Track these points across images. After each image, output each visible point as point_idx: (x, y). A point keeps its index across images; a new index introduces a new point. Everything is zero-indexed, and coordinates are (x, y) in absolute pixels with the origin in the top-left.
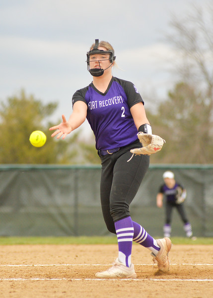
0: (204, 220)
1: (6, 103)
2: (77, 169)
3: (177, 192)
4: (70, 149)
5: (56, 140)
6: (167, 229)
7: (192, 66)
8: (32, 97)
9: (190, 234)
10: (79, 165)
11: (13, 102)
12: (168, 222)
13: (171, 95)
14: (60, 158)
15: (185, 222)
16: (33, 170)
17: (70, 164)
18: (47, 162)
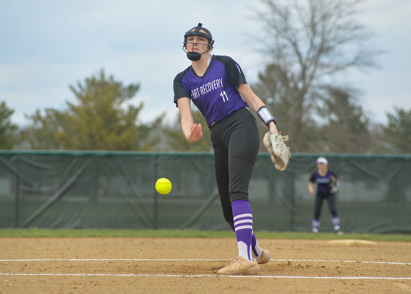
0: (293, 213)
1: (84, 85)
2: (157, 156)
3: (331, 181)
4: (152, 135)
5: (137, 124)
6: (315, 224)
7: (285, 46)
8: (112, 77)
9: (337, 228)
10: (162, 152)
11: (92, 83)
12: (317, 217)
13: (261, 77)
14: (142, 144)
15: (334, 214)
16: (109, 156)
17: (152, 152)
18: (128, 148)
